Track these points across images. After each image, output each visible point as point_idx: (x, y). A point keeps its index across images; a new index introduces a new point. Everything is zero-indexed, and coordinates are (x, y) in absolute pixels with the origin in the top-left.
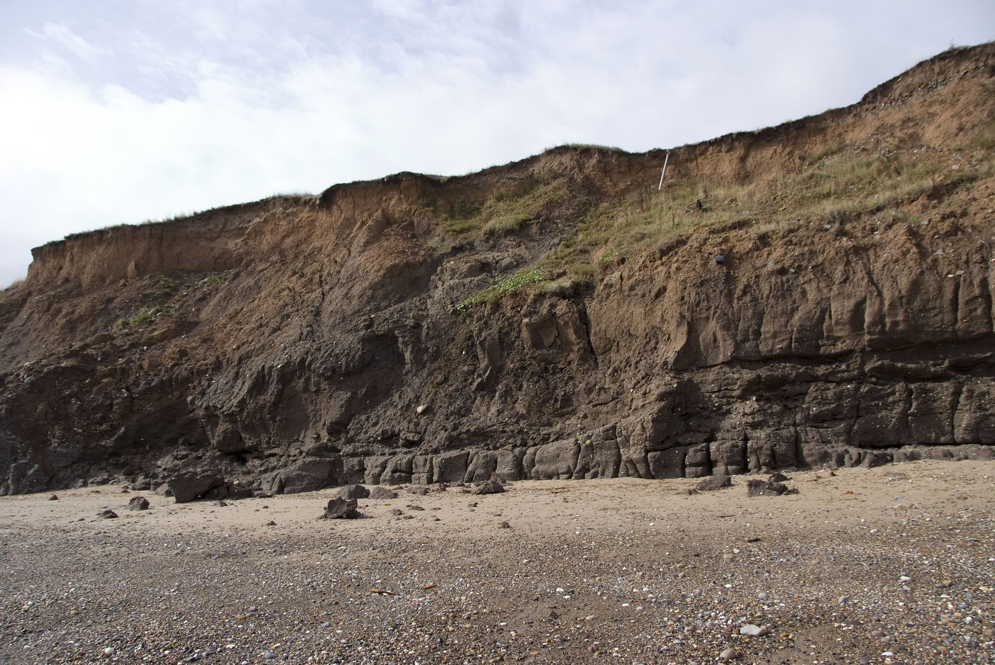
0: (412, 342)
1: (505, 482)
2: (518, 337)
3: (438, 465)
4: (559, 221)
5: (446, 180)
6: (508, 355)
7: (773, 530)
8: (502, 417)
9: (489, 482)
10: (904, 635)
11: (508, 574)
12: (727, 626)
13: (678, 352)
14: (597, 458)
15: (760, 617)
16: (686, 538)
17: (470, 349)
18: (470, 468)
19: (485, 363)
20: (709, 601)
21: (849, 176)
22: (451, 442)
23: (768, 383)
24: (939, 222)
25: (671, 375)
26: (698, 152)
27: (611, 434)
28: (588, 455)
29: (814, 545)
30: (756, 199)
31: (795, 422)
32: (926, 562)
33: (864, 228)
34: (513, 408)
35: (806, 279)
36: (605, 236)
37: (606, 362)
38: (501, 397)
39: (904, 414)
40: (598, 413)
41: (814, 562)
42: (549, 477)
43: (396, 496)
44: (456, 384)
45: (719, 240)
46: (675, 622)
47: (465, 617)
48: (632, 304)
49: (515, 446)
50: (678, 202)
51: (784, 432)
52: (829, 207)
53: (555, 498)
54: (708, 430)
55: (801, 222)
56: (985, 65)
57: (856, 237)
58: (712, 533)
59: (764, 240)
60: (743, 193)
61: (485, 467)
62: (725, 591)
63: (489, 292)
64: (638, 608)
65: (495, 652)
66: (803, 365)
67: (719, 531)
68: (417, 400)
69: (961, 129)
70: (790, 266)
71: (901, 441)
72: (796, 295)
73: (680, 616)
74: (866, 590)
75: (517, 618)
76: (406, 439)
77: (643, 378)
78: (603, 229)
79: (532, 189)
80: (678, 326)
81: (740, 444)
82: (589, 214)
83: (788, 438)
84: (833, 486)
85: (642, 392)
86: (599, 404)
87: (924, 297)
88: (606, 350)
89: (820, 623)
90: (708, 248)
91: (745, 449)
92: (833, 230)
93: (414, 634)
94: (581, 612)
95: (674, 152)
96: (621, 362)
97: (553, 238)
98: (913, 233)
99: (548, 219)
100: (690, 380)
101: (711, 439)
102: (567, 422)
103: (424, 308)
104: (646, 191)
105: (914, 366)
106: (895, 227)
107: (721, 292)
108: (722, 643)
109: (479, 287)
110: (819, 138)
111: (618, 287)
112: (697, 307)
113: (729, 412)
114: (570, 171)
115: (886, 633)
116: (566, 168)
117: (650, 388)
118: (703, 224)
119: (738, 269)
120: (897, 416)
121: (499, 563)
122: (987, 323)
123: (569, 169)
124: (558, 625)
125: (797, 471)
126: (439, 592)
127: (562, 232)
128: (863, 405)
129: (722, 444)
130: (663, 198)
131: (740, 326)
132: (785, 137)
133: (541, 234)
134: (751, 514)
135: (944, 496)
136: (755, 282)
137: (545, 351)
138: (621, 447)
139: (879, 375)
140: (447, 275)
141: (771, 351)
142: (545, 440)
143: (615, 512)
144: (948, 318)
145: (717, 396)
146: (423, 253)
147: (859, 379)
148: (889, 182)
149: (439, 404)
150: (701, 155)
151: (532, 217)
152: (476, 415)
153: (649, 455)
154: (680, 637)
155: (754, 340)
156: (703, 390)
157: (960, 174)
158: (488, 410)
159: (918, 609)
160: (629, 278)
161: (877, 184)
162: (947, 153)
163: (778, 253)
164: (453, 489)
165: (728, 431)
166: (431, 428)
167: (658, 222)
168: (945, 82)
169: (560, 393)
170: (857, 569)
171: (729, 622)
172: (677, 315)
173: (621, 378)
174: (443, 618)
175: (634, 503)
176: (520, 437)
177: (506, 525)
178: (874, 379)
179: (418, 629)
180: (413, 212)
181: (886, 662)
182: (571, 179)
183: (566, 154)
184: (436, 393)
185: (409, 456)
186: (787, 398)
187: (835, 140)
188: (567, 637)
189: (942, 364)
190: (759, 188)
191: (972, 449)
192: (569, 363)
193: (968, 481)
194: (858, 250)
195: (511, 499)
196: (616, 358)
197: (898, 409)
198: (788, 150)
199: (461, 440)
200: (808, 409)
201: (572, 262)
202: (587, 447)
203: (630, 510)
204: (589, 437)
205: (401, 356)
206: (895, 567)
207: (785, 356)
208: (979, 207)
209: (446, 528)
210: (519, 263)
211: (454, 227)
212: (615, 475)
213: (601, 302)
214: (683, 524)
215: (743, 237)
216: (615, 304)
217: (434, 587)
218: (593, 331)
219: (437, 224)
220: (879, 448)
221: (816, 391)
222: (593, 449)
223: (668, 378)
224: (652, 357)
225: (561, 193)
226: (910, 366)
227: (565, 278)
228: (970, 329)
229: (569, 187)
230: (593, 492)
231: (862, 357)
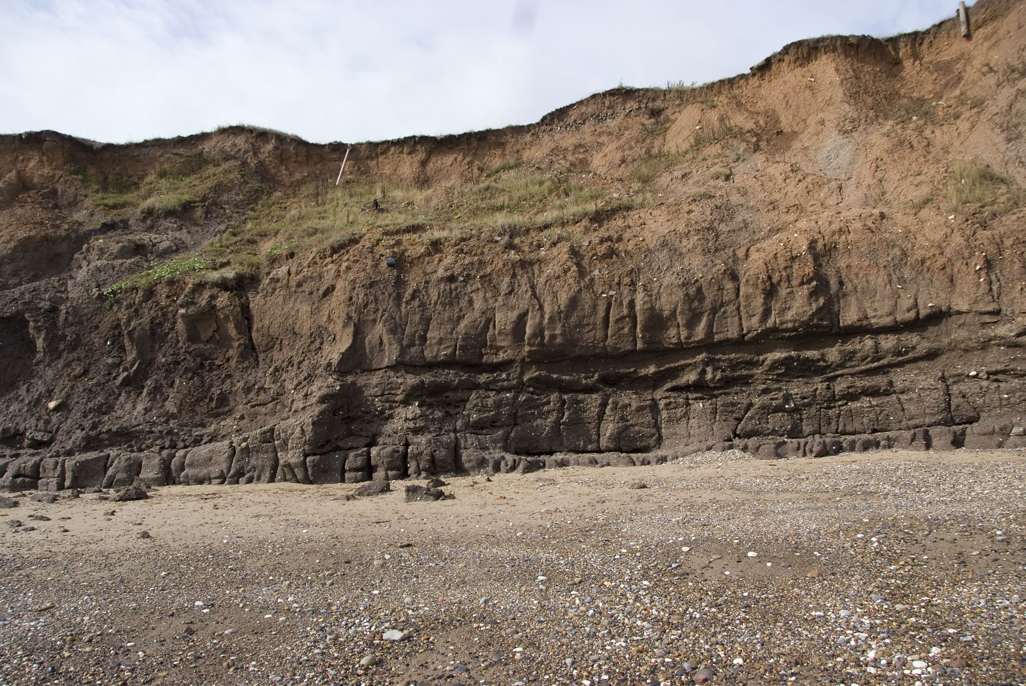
0: (46, 328)
1: (149, 487)
2: (172, 329)
3: (71, 469)
4: (227, 206)
5: (100, 146)
6: (160, 348)
7: (426, 535)
8: (149, 416)
9: (131, 487)
10: (535, 631)
11: (142, 589)
12: (370, 632)
13: (343, 354)
14: (253, 462)
15: (403, 622)
16: (339, 545)
17: (117, 339)
18: (110, 472)
19: (133, 356)
20: (354, 608)
21: (522, 192)
22: (88, 443)
23: (431, 388)
24: (598, 244)
25: (334, 377)
26: (379, 151)
27: (269, 436)
28: (243, 459)
29: (463, 549)
30: (432, 204)
31: (455, 428)
32: (562, 562)
33: (531, 243)
34: (163, 406)
35: (473, 288)
36: (276, 227)
37: (268, 360)
38: (149, 394)
39: (557, 423)
40: (256, 415)
41: (461, 565)
42: (200, 481)
43: (16, 504)
44: (98, 377)
45: (392, 242)
46: (317, 631)
47: (87, 640)
48: (299, 301)
49: (163, 448)
50: (355, 199)
51: (445, 438)
52: (501, 220)
53: (204, 505)
54: (370, 435)
55: (473, 232)
56: (646, 107)
57: (523, 251)
58: (366, 538)
59: (436, 246)
60: (420, 197)
61: (127, 471)
62: (372, 597)
63: (142, 277)
64: (280, 619)
65: (118, 676)
66: (466, 373)
67: (373, 537)
68: (49, 395)
69: (623, 161)
70: (460, 274)
71: (553, 448)
72: (464, 303)
73: (323, 625)
74: (506, 590)
75: (148, 637)
76: (32, 439)
77: (305, 379)
78: (274, 220)
79: (200, 168)
80: (344, 327)
81: (401, 449)
82: (261, 202)
83: (448, 444)
84: (488, 492)
85: (303, 394)
86: (258, 405)
87: (580, 314)
88: (269, 348)
89: (461, 625)
90: (380, 250)
91: (405, 454)
92: (502, 242)
93: (19, 665)
94: (220, 626)
95: (355, 148)
96: (283, 361)
97: (219, 224)
98: (575, 253)
99: (215, 203)
100: (354, 383)
101: (372, 443)
102: (222, 423)
103: (63, 289)
104: (323, 185)
105: (567, 377)
106: (559, 245)
107: (390, 295)
108: (363, 650)
109: (131, 270)
110: (498, 152)
111: (285, 282)
112: (364, 309)
113: (391, 417)
114: (244, 155)
115: (519, 630)
116: (240, 150)
117: (312, 390)
118: (377, 224)
119: (409, 273)
120: (550, 425)
121: (133, 577)
122: (632, 341)
123: (242, 152)
124: (193, 641)
125: (456, 476)
126: (58, 613)
127: (230, 218)
128: (520, 414)
129: (383, 449)
130: (339, 194)
131: (406, 332)
132: (466, 147)
133: (206, 218)
134: (406, 519)
135: (585, 500)
136: (425, 287)
137: (202, 346)
138: (279, 450)
139: (536, 385)
140: (94, 255)
141: (436, 357)
142: (197, 442)
143: (268, 519)
144: (599, 334)
145: (380, 401)
146: (66, 226)
147: (517, 388)
148: (558, 202)
149: (76, 400)
150: (382, 153)
151: (197, 199)
152: (120, 413)
153: (308, 459)
154: (321, 646)
155: (419, 345)
156: (366, 393)
157: (619, 202)
158: (134, 407)
159: (550, 606)
160: (297, 274)
161: (547, 202)
162: (609, 182)
163: (449, 260)
164: (89, 495)
165: (389, 436)
166: (64, 427)
167: (332, 218)
168: (613, 116)
169: (216, 391)
170: (500, 570)
171: (373, 628)
172: (344, 315)
173: (283, 378)
174: (59, 643)
175: (289, 509)
176: (169, 437)
177: (145, 535)
178: (531, 389)
179: (24, 659)
180: (57, 178)
181: (516, 657)
182: (244, 163)
183: (240, 135)
184: (72, 388)
185: (37, 458)
186: (449, 404)
187: (512, 156)
188: (201, 654)
189: (593, 377)
190: (436, 194)
191: (613, 456)
192: (228, 360)
193: (608, 485)
194: (524, 264)
195: (155, 506)
196: (278, 357)
197: (552, 418)
198: (468, 159)
199: (101, 441)
200: (469, 415)
201: (238, 252)
202: (242, 450)
203: (284, 517)
204: (245, 440)
205: (32, 344)
206: (534, 568)
207: (449, 363)
208: (632, 235)
209: (74, 540)
210: (178, 248)
211: (106, 201)
212: (272, 480)
213: (266, 296)
214: (337, 530)
215: (416, 241)
216: (280, 300)
217: (51, 608)
218: (255, 327)
219: (86, 196)
220: (533, 455)
221: (477, 398)
222: (249, 453)
223: (331, 380)
224: (315, 357)
225: (231, 176)
226: (564, 377)
227: (228, 268)
228: (618, 346)
229: (241, 171)
230: (247, 498)
231: (522, 368)
